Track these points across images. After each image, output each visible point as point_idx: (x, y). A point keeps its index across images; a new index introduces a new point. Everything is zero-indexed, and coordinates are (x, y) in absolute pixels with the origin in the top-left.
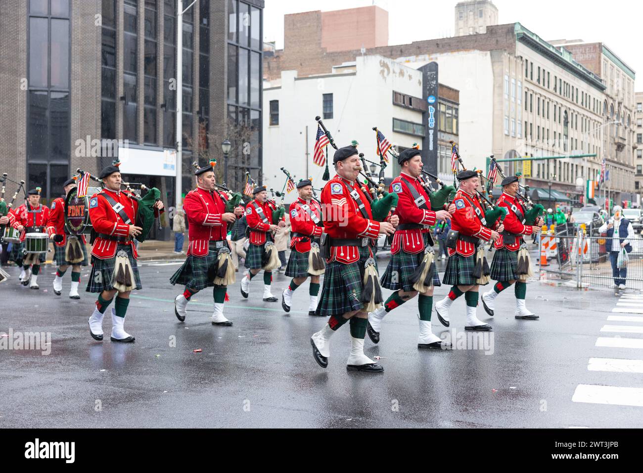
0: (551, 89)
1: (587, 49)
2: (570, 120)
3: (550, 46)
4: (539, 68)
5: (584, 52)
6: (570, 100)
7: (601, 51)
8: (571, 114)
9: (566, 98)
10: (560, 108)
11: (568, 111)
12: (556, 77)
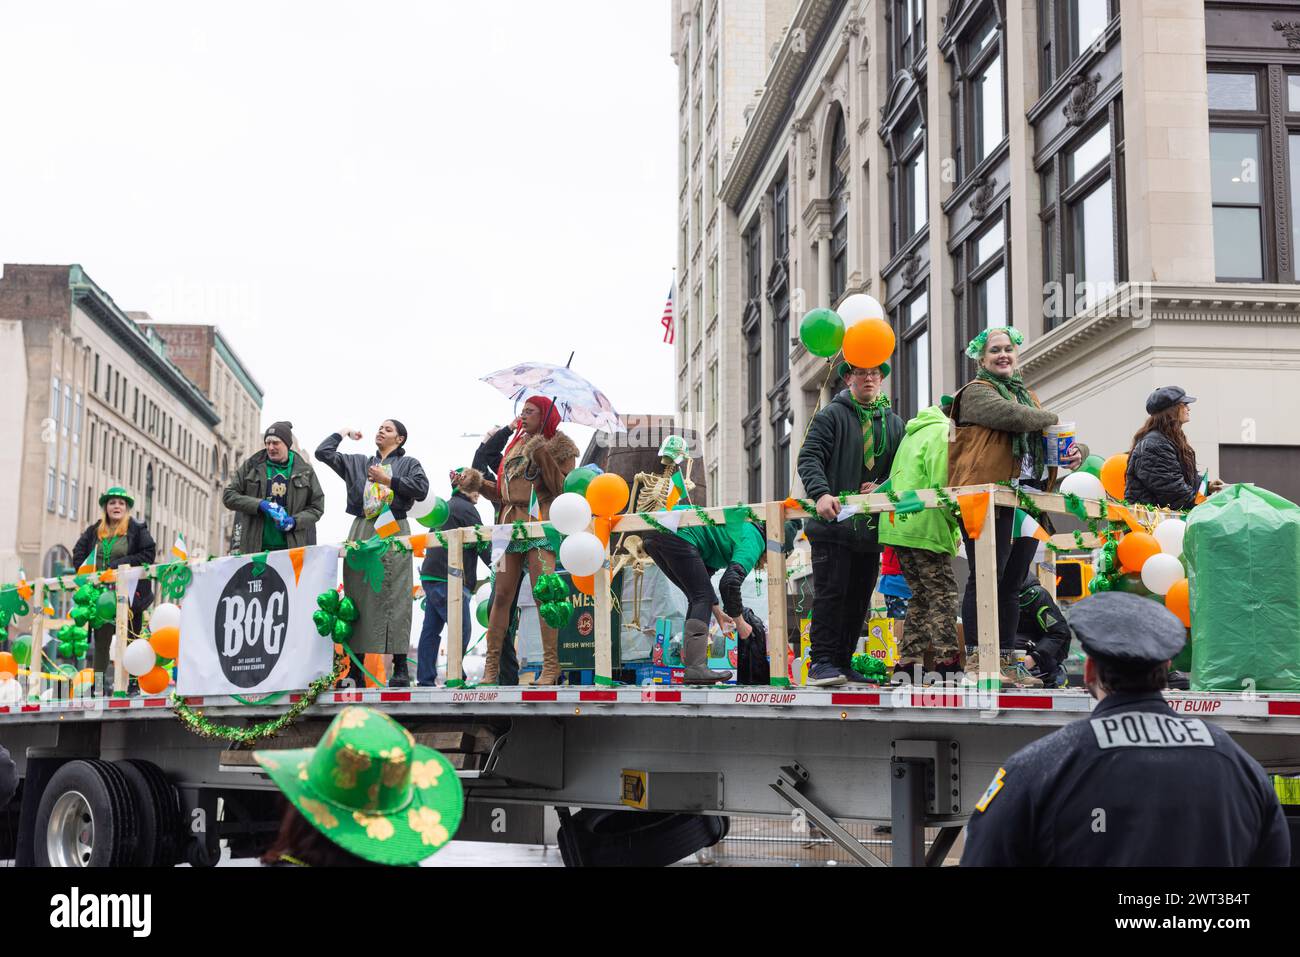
0: (129, 416)
1: (183, 337)
2: (156, 484)
3: (130, 322)
4: (110, 367)
5: (175, 341)
6: (158, 440)
7: (212, 343)
8: (158, 471)
9: (152, 436)
10: (140, 457)
11: (153, 465)
12: (137, 390)
